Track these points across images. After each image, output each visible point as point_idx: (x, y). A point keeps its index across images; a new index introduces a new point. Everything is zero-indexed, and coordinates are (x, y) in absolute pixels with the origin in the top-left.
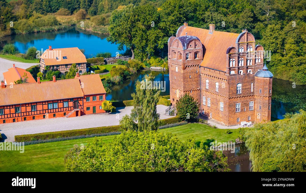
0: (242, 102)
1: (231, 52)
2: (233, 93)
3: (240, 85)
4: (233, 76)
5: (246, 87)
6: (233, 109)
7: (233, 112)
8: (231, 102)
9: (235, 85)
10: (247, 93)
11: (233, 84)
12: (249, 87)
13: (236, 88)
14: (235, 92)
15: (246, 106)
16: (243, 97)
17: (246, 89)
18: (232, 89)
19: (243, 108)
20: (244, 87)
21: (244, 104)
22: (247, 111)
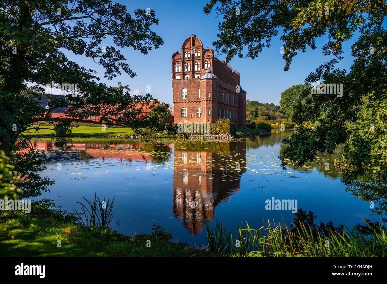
0: (189, 107)
1: (176, 58)
2: (178, 98)
3: (185, 90)
4: (177, 81)
5: (192, 92)
6: (179, 114)
7: (179, 116)
8: (176, 107)
9: (179, 90)
10: (194, 99)
11: (178, 88)
12: (196, 92)
13: (181, 93)
14: (180, 97)
15: (194, 112)
16: (189, 103)
17: (192, 94)
18: (177, 93)
19: (190, 113)
20: (190, 92)
21: (191, 110)
22: (194, 117)
